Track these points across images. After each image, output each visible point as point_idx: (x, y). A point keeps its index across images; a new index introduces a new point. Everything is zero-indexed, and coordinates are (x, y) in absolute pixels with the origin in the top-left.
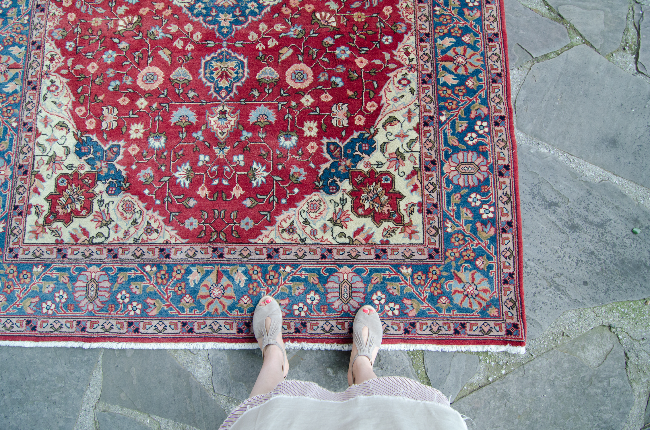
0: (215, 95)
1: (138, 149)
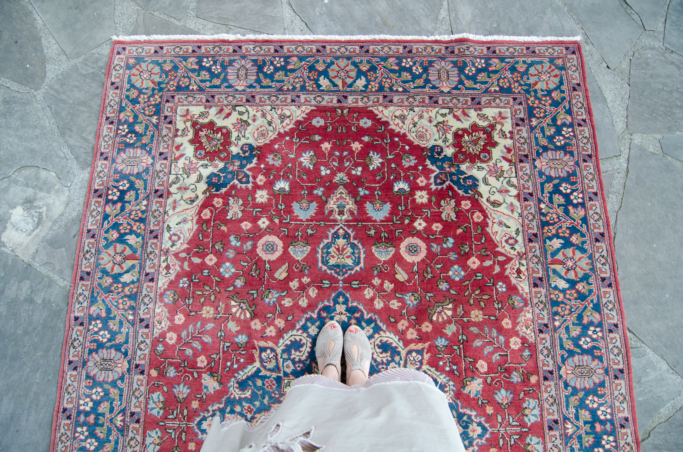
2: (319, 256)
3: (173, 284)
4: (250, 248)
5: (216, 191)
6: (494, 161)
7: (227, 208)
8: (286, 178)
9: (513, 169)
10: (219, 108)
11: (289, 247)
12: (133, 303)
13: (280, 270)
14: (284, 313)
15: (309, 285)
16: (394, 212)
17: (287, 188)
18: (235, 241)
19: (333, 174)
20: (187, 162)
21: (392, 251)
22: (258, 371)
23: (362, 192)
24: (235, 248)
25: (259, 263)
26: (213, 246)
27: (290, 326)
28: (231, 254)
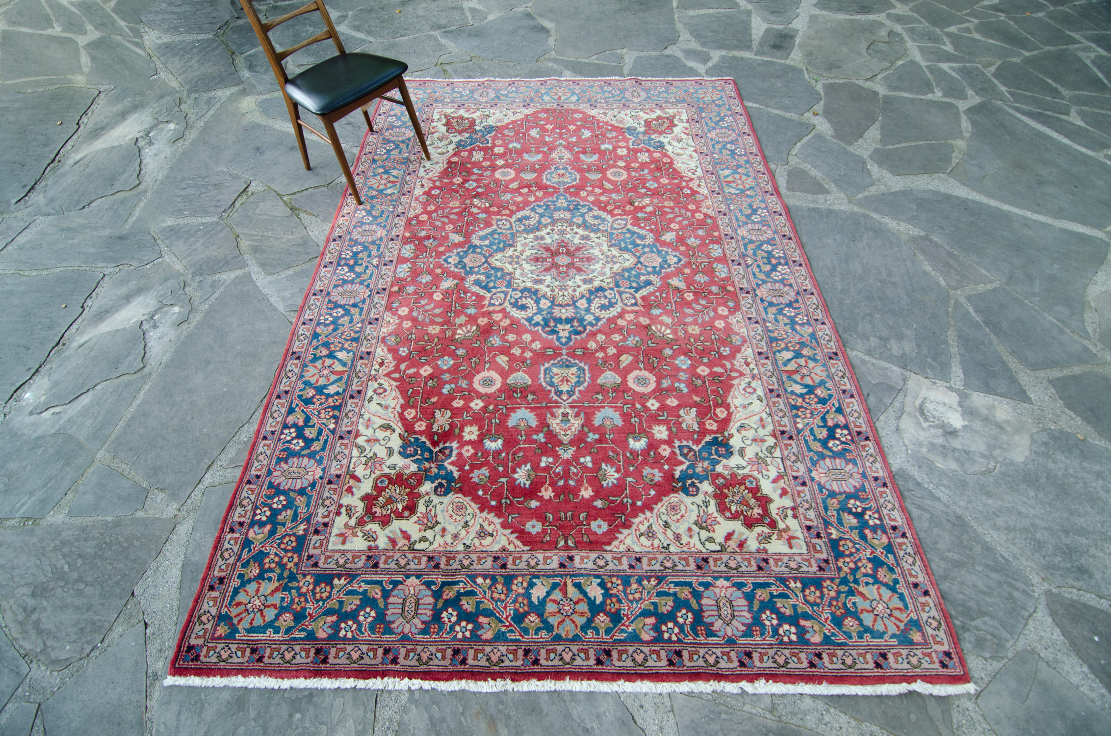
0: (555, 397)
1: (472, 451)
2: (588, 375)
3: (738, 350)
6: (373, 476)
8: (633, 452)
9: (352, 466)
10: (745, 550)
12: (772, 335)
13: (628, 362)
14: (619, 330)
15: (597, 351)
16: (505, 418)
17: (631, 441)
19: (576, 458)
20: (765, 472)
21: (510, 380)
23: (541, 438)
24: (679, 381)
25: (651, 369)
26: (704, 382)
28: (683, 376)
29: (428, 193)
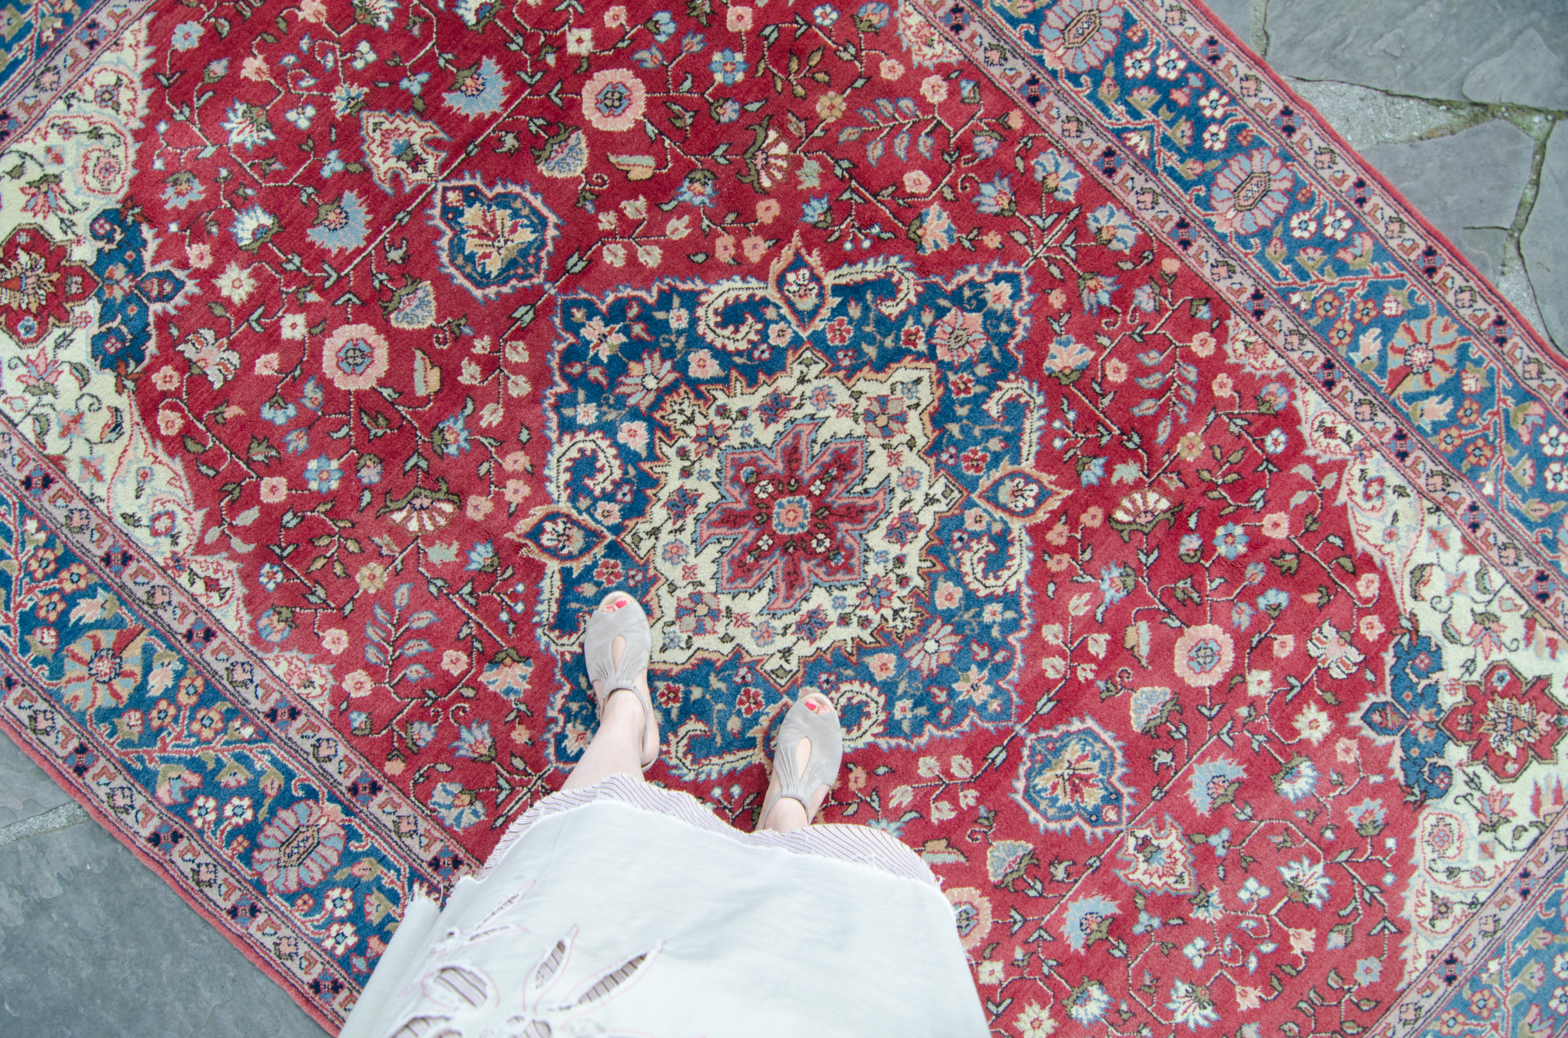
2: (460, 280)
3: (255, 601)
4: (319, 395)
5: (138, 362)
7: (196, 371)
8: (244, 205)
11: (388, 321)
13: (418, 377)
14: (504, 438)
15: (495, 347)
16: (510, 66)
17: (267, 220)
18: (280, 412)
19: (324, 105)
20: (22, 370)
21: (579, 139)
22: (566, 573)
23: (413, 85)
24: (294, 424)
25: (366, 402)
26: (250, 462)
27: (539, 448)
28: (297, 442)
29: (1288, 419)
